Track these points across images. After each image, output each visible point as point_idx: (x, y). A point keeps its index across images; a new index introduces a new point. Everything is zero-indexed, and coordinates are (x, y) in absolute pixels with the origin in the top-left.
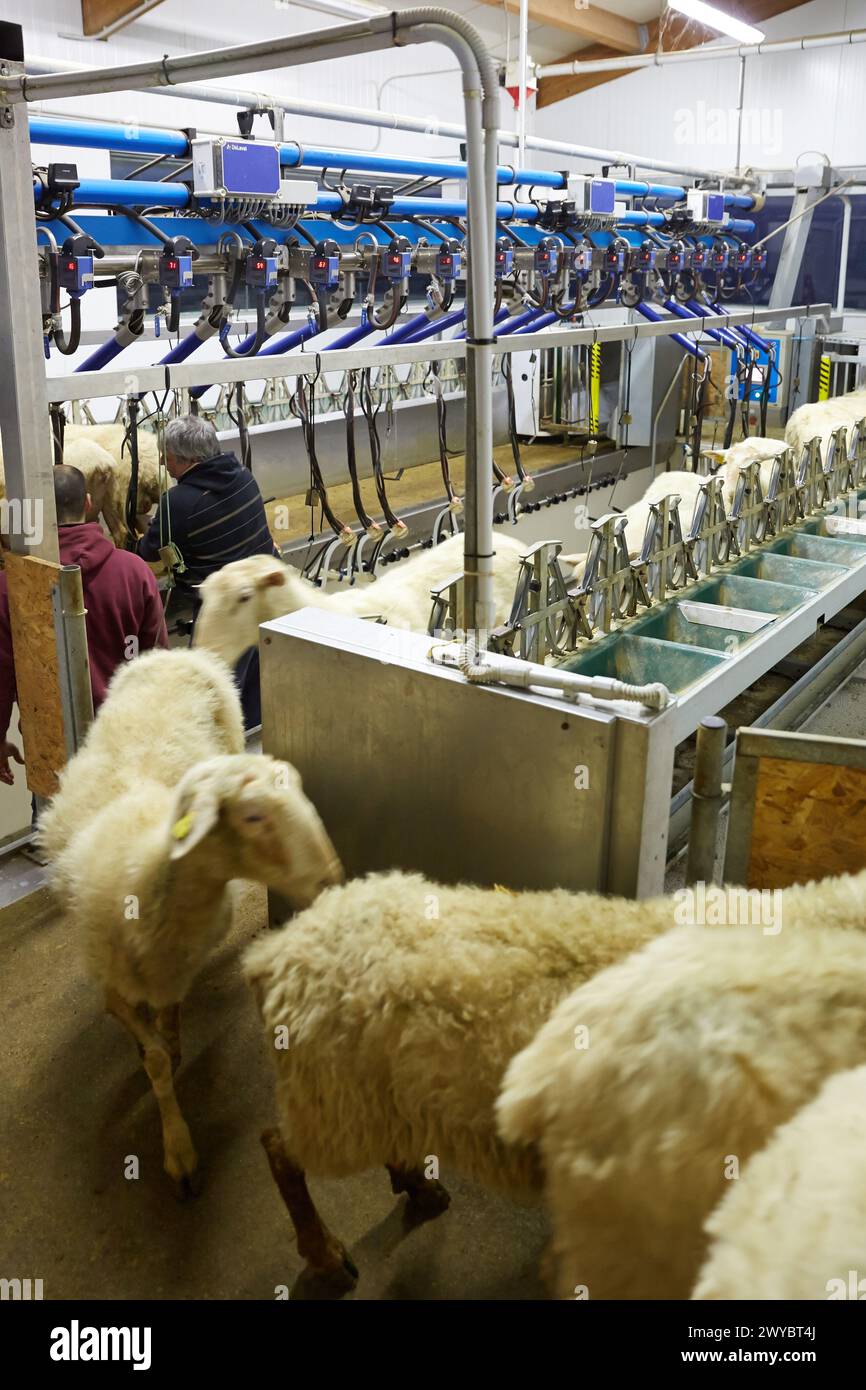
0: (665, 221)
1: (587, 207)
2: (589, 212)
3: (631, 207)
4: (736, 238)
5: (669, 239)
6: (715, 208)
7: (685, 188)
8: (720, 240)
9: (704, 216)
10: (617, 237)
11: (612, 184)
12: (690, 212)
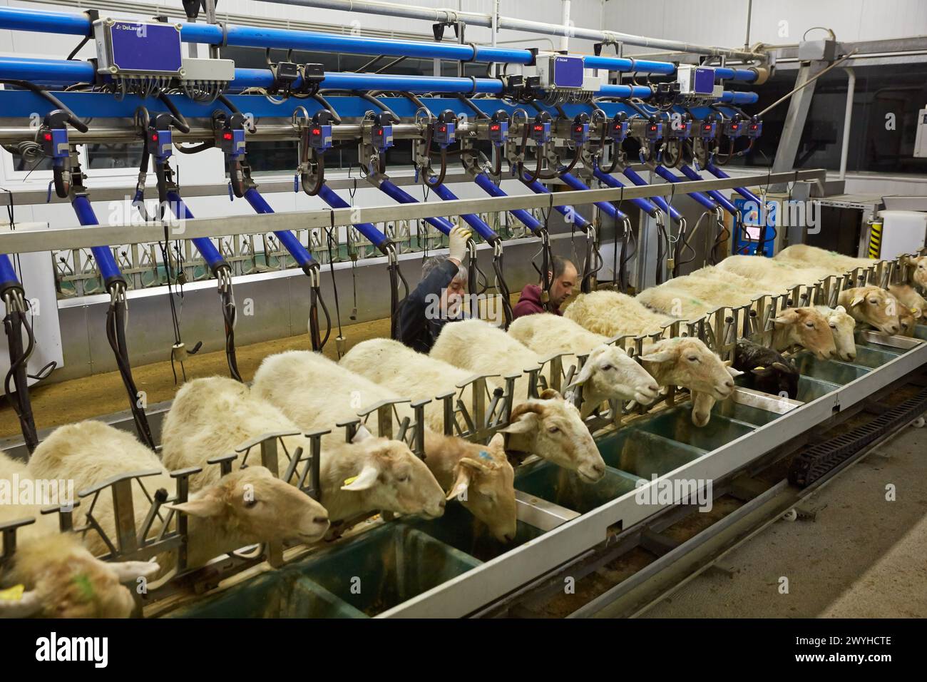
0: (652, 94)
1: (551, 81)
2: (553, 86)
3: (618, 81)
4: (735, 107)
5: (656, 109)
6: (703, 81)
7: (675, 63)
8: (716, 110)
9: (691, 88)
10: (596, 108)
11: (580, 60)
12: (678, 86)
